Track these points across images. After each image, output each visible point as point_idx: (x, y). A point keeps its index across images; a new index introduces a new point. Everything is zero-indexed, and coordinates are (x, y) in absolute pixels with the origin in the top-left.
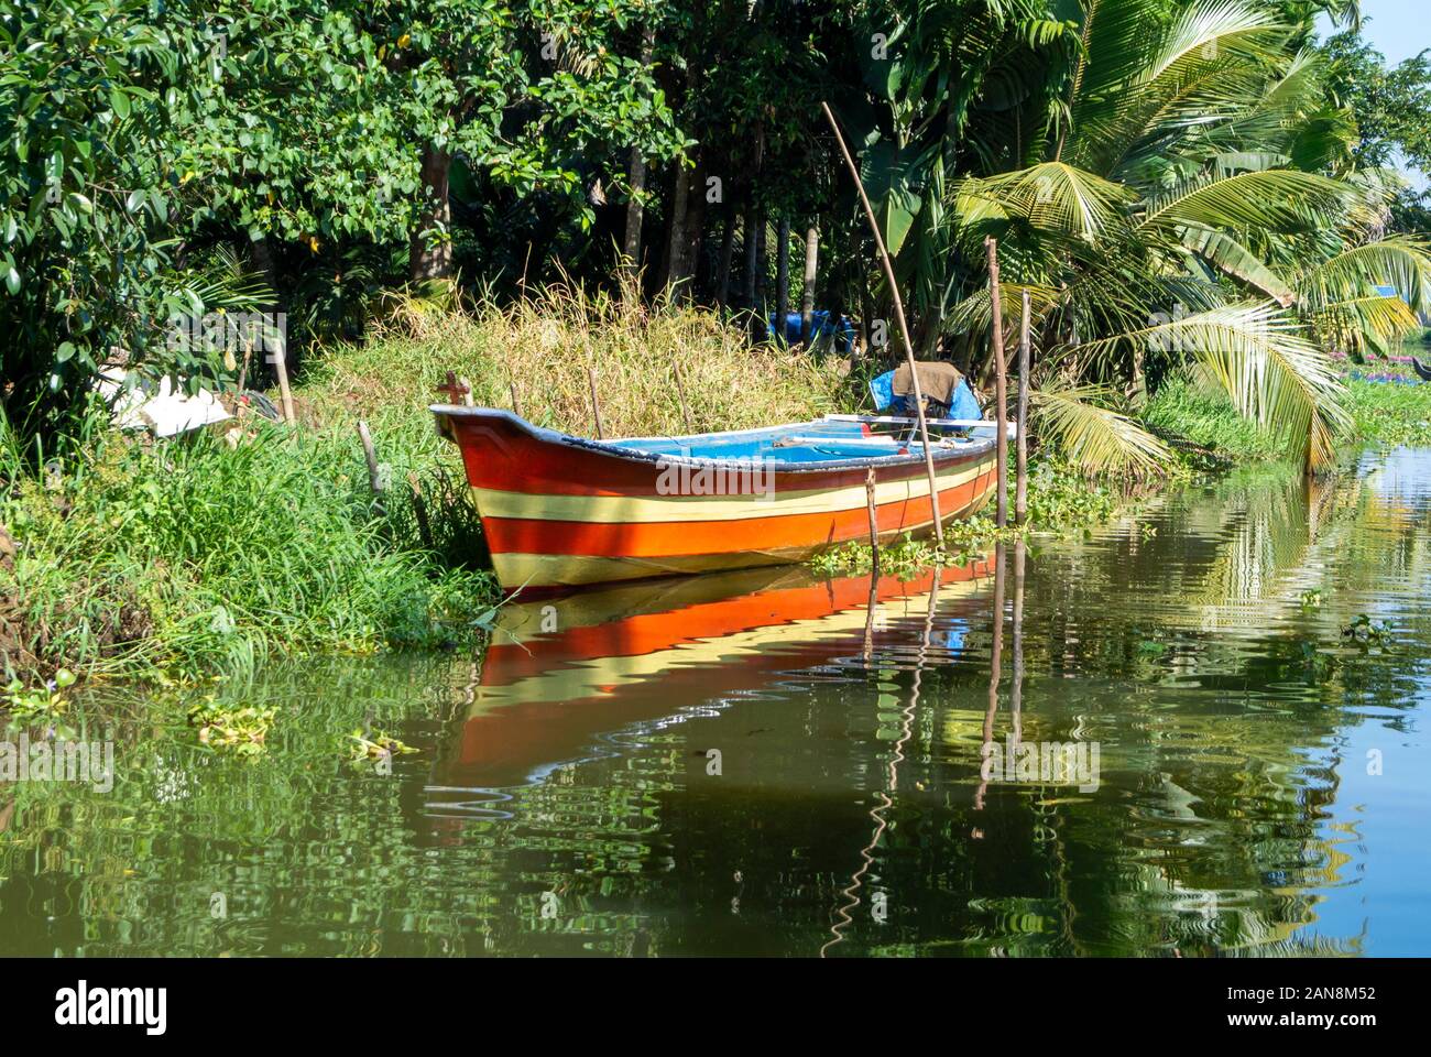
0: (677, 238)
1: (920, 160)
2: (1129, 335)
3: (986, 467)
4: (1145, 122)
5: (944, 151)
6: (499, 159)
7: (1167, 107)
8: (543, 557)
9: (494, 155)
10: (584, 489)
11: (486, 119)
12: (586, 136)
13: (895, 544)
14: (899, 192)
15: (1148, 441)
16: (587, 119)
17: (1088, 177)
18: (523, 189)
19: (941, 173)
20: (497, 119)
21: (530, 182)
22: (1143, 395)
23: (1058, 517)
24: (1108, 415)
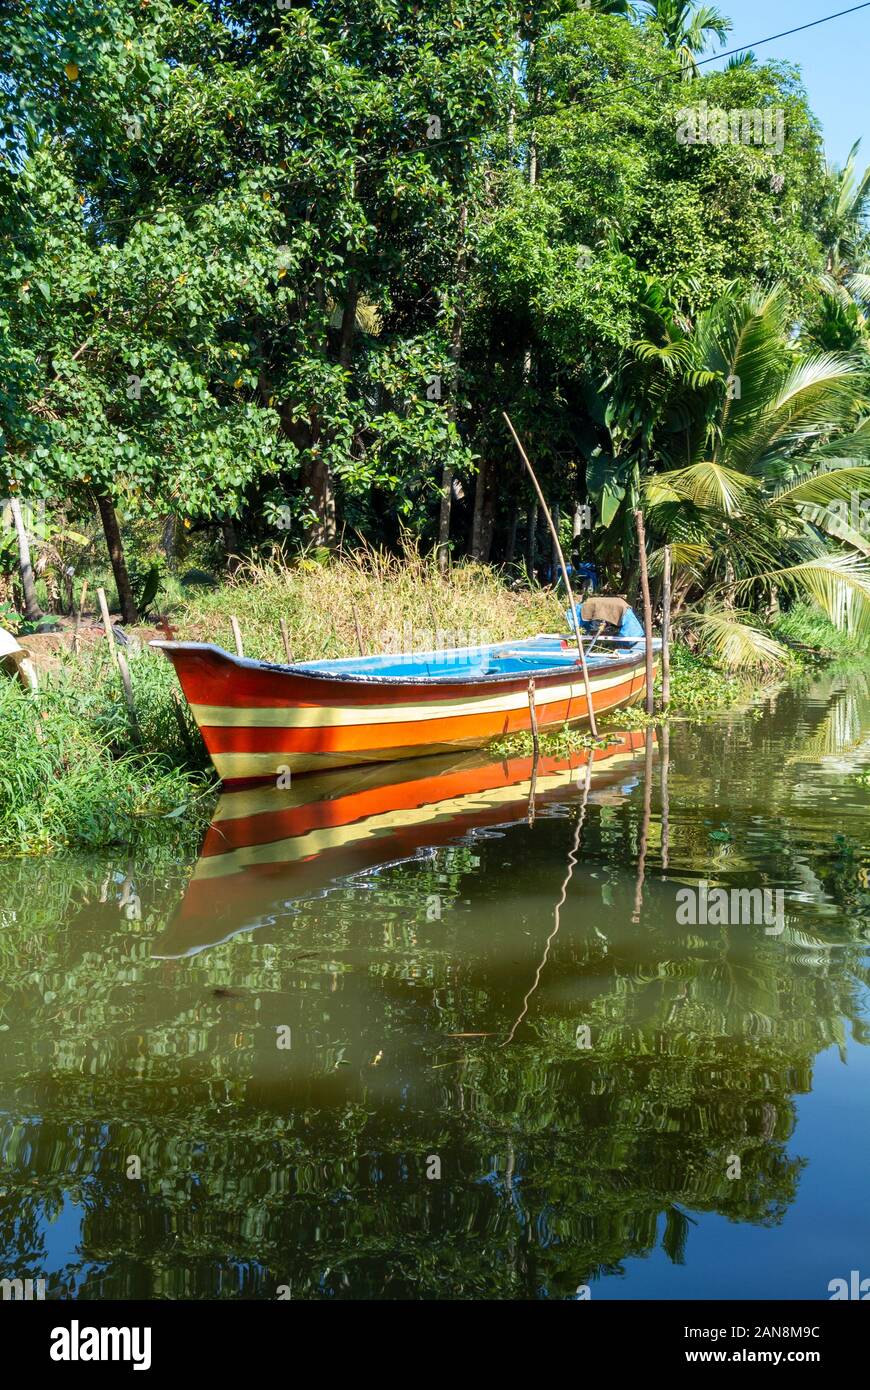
0: (478, 518)
1: (624, 465)
2: (762, 577)
3: (641, 671)
4: (770, 436)
5: (639, 460)
6: (347, 468)
7: (784, 426)
8: (256, 755)
9: (344, 466)
10: (288, 702)
11: (340, 442)
12: (403, 453)
13: (554, 733)
14: (610, 485)
15: (773, 645)
16: (404, 442)
17: (729, 471)
18: (362, 487)
19: (637, 473)
20: (347, 443)
21: (367, 483)
22: (778, 614)
23: (696, 704)
24: (747, 629)
